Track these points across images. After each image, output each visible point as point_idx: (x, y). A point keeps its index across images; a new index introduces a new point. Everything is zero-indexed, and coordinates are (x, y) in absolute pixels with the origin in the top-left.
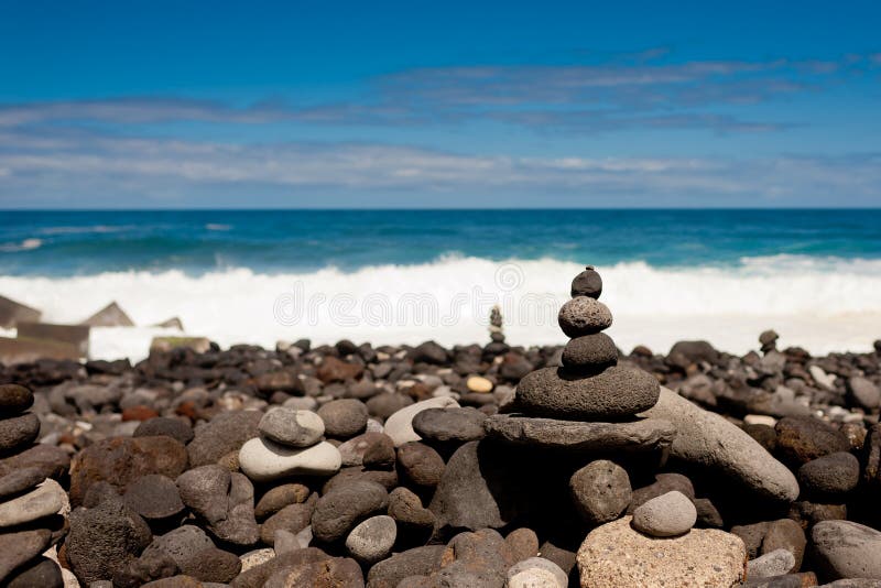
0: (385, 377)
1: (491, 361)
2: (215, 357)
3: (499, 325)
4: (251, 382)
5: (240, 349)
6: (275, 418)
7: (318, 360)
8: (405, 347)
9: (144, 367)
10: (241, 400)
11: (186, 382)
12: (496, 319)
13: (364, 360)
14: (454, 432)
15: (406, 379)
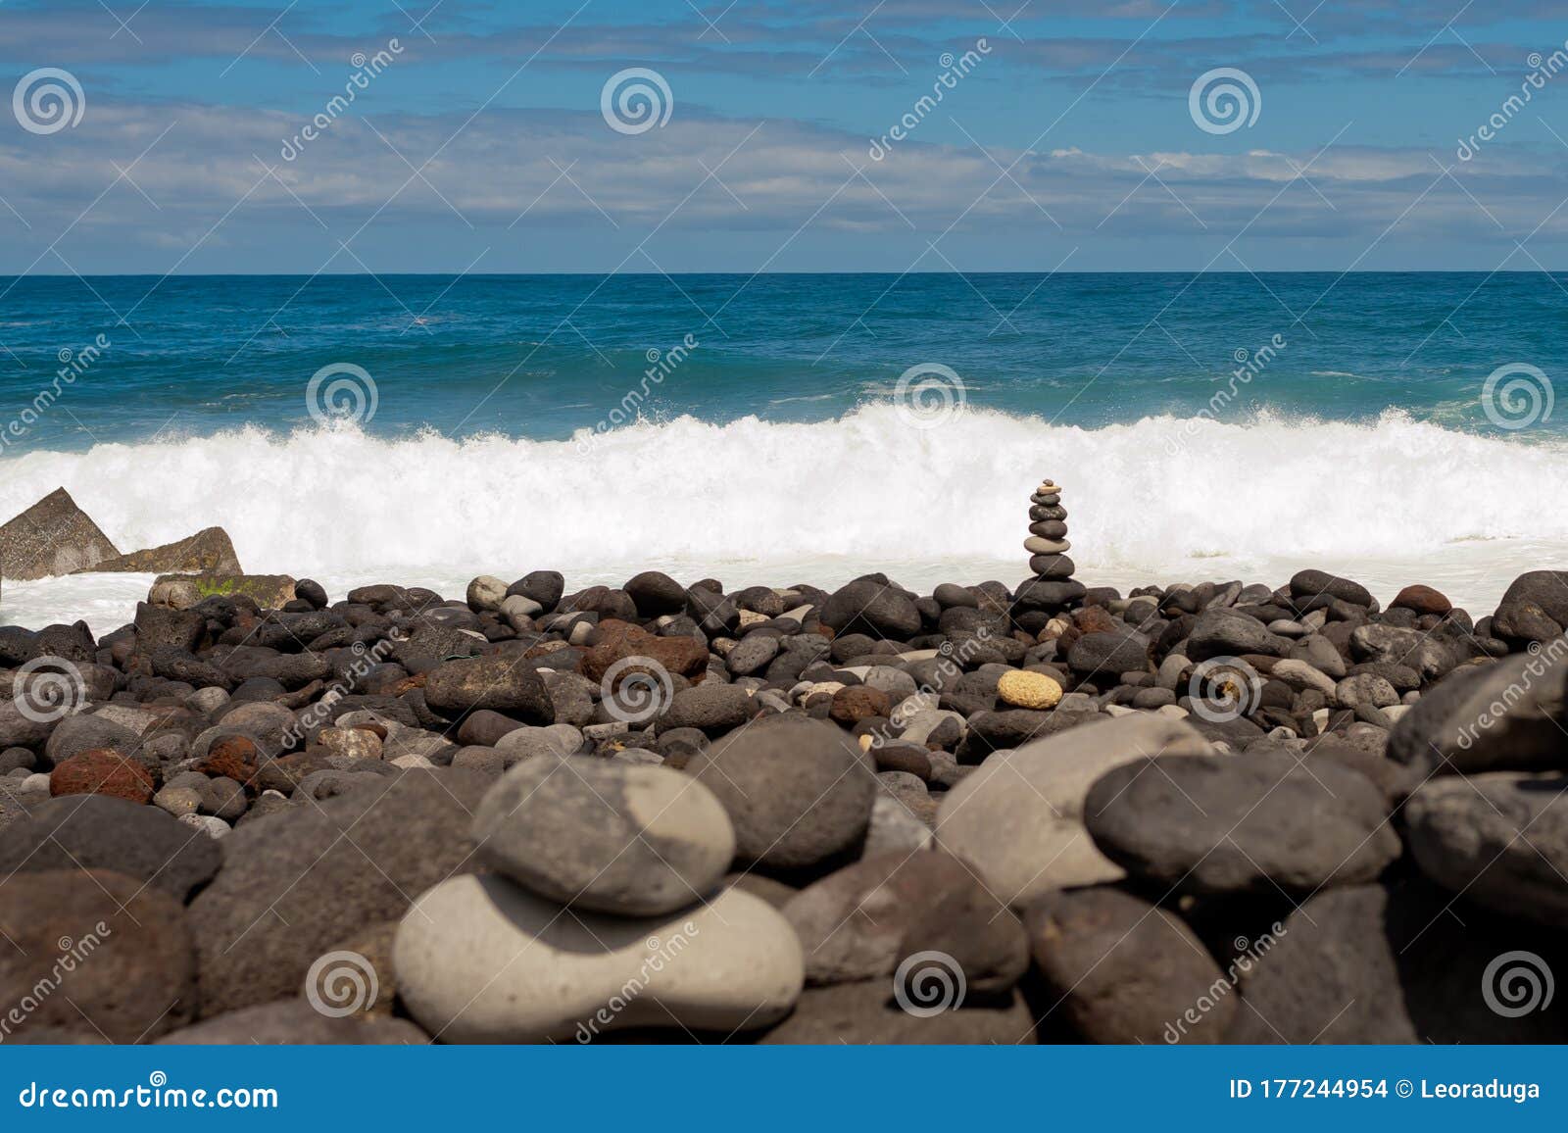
0: (760, 672)
1: (1035, 630)
2: (313, 621)
3: (1058, 537)
4: (405, 686)
5: (376, 601)
6: (539, 800)
7: (582, 628)
8: (806, 594)
9: (124, 647)
10: (382, 735)
11: (233, 687)
12: (1047, 516)
13: (704, 628)
14: (1268, 854)
15: (817, 678)
